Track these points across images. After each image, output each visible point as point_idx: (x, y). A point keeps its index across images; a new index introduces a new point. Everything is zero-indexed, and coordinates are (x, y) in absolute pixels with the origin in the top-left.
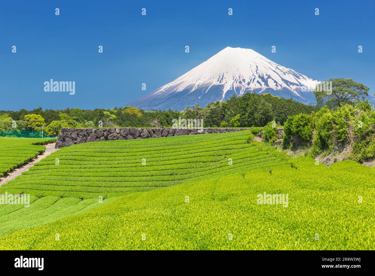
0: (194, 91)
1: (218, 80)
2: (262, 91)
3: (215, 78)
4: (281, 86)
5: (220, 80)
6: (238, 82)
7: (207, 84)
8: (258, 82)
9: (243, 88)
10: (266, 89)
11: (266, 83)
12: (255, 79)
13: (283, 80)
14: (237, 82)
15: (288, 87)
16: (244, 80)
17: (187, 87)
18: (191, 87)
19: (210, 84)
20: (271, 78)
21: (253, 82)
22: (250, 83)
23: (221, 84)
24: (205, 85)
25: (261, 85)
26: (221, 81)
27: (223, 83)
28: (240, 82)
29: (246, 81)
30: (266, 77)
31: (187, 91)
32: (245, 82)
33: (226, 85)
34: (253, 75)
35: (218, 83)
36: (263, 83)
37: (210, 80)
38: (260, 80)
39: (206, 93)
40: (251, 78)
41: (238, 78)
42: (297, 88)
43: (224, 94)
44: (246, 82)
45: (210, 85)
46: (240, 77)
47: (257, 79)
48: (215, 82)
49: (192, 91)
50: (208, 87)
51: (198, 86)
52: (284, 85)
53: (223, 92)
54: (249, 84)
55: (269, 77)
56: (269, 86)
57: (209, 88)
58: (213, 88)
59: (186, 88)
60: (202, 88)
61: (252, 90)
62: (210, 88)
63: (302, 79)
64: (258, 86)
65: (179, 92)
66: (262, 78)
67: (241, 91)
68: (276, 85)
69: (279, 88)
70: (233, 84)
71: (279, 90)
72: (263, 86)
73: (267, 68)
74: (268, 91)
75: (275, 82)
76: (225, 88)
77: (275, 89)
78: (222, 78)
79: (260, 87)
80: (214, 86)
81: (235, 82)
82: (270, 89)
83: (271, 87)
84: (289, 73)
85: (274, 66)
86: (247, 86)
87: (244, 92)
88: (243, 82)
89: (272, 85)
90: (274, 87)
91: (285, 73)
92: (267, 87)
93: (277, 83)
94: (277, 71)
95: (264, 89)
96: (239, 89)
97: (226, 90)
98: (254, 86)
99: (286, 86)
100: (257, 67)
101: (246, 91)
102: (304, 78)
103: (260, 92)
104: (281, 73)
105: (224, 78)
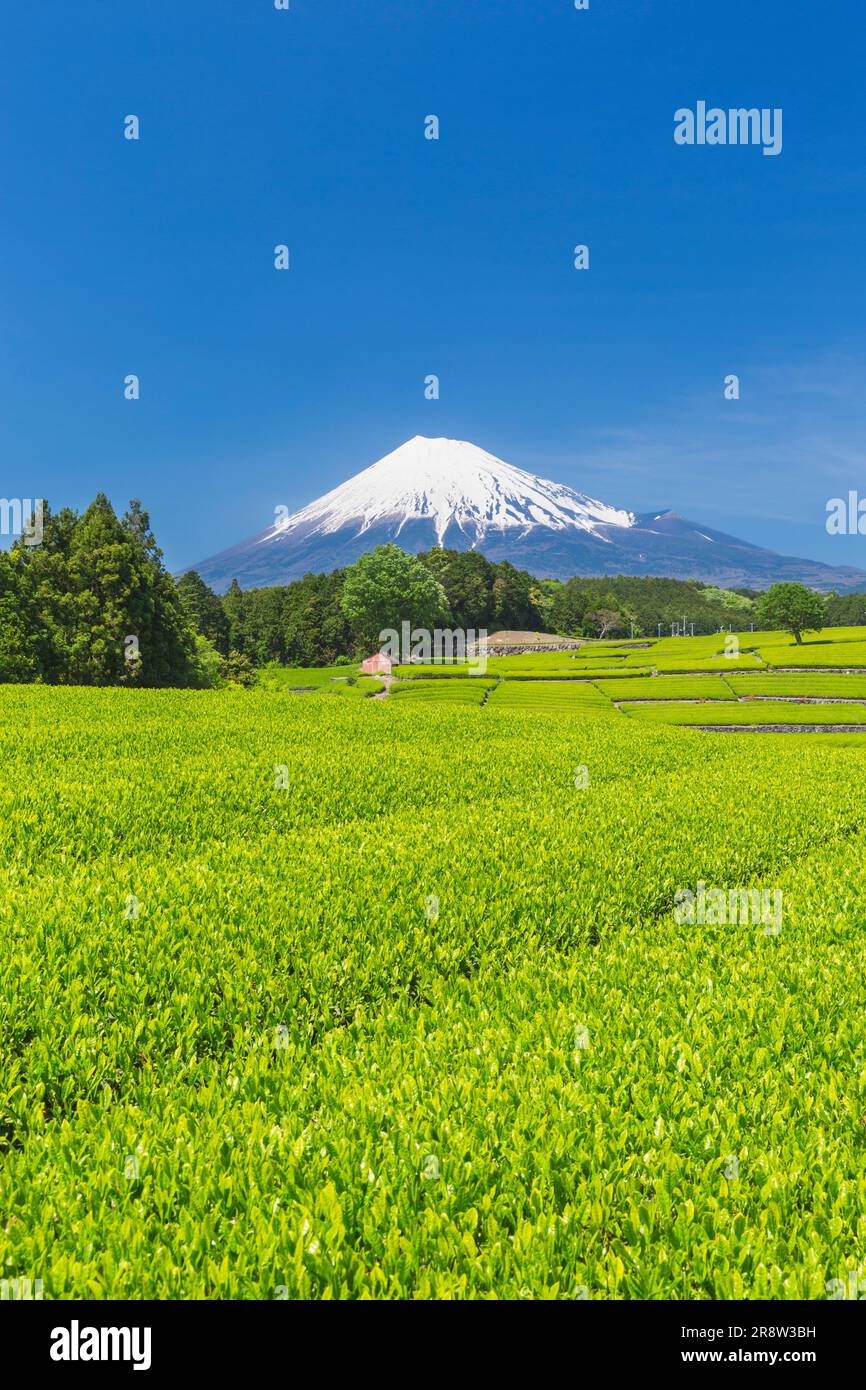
0: (367, 532)
1: (417, 509)
2: (528, 531)
3: (409, 503)
4: (564, 523)
5: (420, 507)
6: (463, 513)
7: (394, 516)
8: (508, 512)
9: (479, 527)
10: (534, 527)
11: (528, 515)
12: (498, 506)
13: (560, 508)
14: (460, 513)
15: (577, 524)
16: (475, 508)
17: (346, 523)
18: (358, 523)
19: (400, 516)
20: (534, 504)
21: (498, 512)
22: (491, 514)
23: (426, 516)
24: (389, 519)
25: (519, 520)
26: (423, 509)
27: (430, 514)
28: (468, 513)
29: (480, 509)
30: (522, 502)
31: (349, 531)
32: (479, 512)
33: (437, 518)
34: (493, 498)
35: (419, 515)
36: (521, 516)
37: (398, 509)
38: (512, 509)
39: (396, 536)
40: (490, 504)
41: (460, 504)
42: (597, 526)
43: (440, 538)
44: (483, 512)
45: (402, 519)
46: (465, 500)
47: (504, 506)
48: (411, 513)
49: (362, 532)
50: (398, 524)
51: (371, 520)
52: (568, 519)
53: (437, 534)
54: (489, 516)
55: (529, 502)
56: (536, 521)
57: (401, 525)
58: (412, 525)
59: (343, 525)
60: (385, 526)
61: (502, 529)
62: (406, 523)
63: (593, 508)
64: (512, 522)
65: (330, 534)
66: (516, 504)
67: (477, 533)
68: (552, 519)
69: (561, 525)
70: (453, 516)
71: (563, 529)
72: (525, 522)
73: (517, 482)
74: (541, 532)
75: (546, 512)
76: (437, 525)
77: (554, 529)
78: (425, 504)
79: (517, 523)
80: (410, 521)
81: (457, 512)
82: (543, 527)
83: (544, 523)
84: (563, 493)
85: (530, 479)
86: (488, 522)
87: (486, 535)
88: (475, 513)
89: (544, 520)
90: (549, 524)
91: (555, 494)
92: (535, 524)
93: (551, 515)
94: (540, 489)
95: (531, 527)
96: (470, 528)
97: (441, 528)
98: (502, 520)
99: (572, 521)
100: (496, 480)
101: (487, 532)
102: (595, 505)
103: (525, 534)
104: (548, 493)
105: (428, 504)
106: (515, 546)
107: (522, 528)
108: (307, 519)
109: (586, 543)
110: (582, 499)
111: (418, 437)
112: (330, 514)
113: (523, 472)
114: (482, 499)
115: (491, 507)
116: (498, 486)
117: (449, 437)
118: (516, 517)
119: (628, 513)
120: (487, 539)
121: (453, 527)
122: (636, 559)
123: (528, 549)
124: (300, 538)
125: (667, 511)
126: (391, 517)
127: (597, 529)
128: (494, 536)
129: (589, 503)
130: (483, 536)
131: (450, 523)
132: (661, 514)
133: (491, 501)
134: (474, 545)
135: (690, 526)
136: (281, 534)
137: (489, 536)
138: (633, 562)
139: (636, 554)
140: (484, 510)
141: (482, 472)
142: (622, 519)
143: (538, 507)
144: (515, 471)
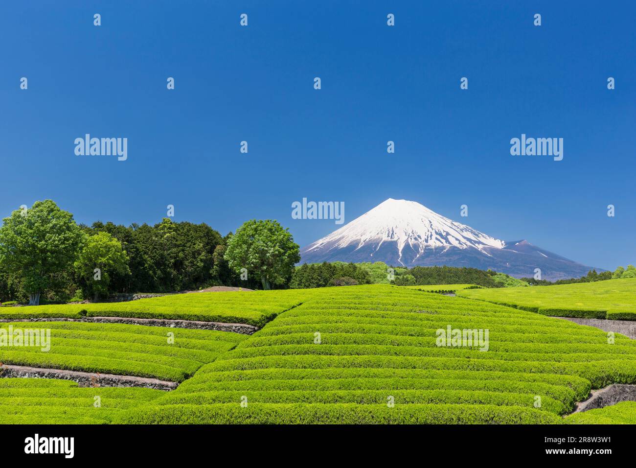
0: (361, 248)
1: (388, 236)
2: (447, 249)
3: (384, 233)
4: (467, 245)
5: (390, 235)
6: (413, 238)
7: (376, 240)
8: (437, 239)
9: (421, 246)
10: (450, 247)
11: (447, 241)
12: (431, 236)
13: (465, 238)
14: (411, 239)
15: (474, 246)
16: (419, 236)
17: (351, 242)
18: (357, 243)
19: (380, 239)
20: (450, 235)
21: (431, 239)
23: (393, 240)
24: (374, 241)
25: (442, 243)
26: (392, 236)
27: (395, 239)
28: (415, 239)
29: (421, 237)
30: (444, 234)
31: (352, 247)
32: (421, 239)
33: (399, 241)
34: (428, 231)
35: (389, 239)
36: (443, 241)
37: (380, 236)
38: (439, 237)
39: (376, 250)
40: (427, 235)
41: (411, 234)
42: (484, 247)
43: (400, 252)
44: (423, 239)
45: (381, 241)
46: (414, 232)
47: (434, 236)
48: (385, 238)
49: (359, 248)
50: (378, 244)
51: (364, 241)
52: (469, 243)
53: (398, 249)
54: (427, 241)
55: (448, 234)
56: (451, 244)
57: (380, 244)
58: (385, 244)
59: (350, 244)
60: (370, 245)
61: (433, 247)
62: (382, 244)
63: (482, 238)
64: (438, 244)
65: (342, 248)
66: (441, 235)
68: (460, 243)
69: (465, 247)
70: (407, 241)
71: (466, 249)
72: (445, 244)
73: (442, 223)
74: (454, 249)
75: (457, 239)
76: (399, 245)
77: (461, 248)
78: (393, 234)
79: (441, 245)
80: (385, 242)
81: (409, 239)
82: (455, 247)
83: (456, 245)
84: (466, 230)
85: (449, 222)
86: (426, 244)
87: (424, 250)
88: (419, 239)
89: (455, 243)
90: (459, 246)
91: (462, 230)
92: (451, 245)
93: (460, 241)
94: (453, 227)
95: (448, 247)
96: (416, 246)
97: (401, 247)
98: (434, 243)
99: (471, 245)
100: (431, 222)
101: (425, 249)
102: (483, 236)
103: (445, 251)
104: (458, 230)
105: (394, 233)
106: (440, 257)
107: (443, 248)
108: (331, 240)
109: (478, 256)
110: (476, 233)
111: (390, 199)
112: (343, 237)
113: (445, 218)
114: (423, 232)
115: (428, 236)
116: (431, 225)
117: (407, 200)
118: (441, 242)
119: (501, 241)
120: (425, 252)
121: (407, 246)
122: (504, 265)
123: (447, 258)
124: (327, 250)
125: (522, 240)
126: (375, 240)
127: (484, 249)
128: (429, 252)
129: (480, 235)
130: (423, 251)
131: (405, 244)
132: (519, 242)
133: (428, 233)
134: (418, 256)
135: (535, 249)
136: (317, 248)
137: (426, 251)
138: (503, 267)
139: (505, 263)
140: (424, 237)
141: (423, 218)
142: (498, 244)
143: (453, 236)
144: (440, 217)
